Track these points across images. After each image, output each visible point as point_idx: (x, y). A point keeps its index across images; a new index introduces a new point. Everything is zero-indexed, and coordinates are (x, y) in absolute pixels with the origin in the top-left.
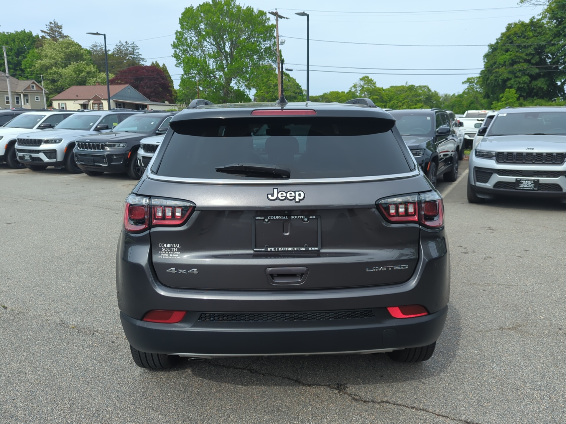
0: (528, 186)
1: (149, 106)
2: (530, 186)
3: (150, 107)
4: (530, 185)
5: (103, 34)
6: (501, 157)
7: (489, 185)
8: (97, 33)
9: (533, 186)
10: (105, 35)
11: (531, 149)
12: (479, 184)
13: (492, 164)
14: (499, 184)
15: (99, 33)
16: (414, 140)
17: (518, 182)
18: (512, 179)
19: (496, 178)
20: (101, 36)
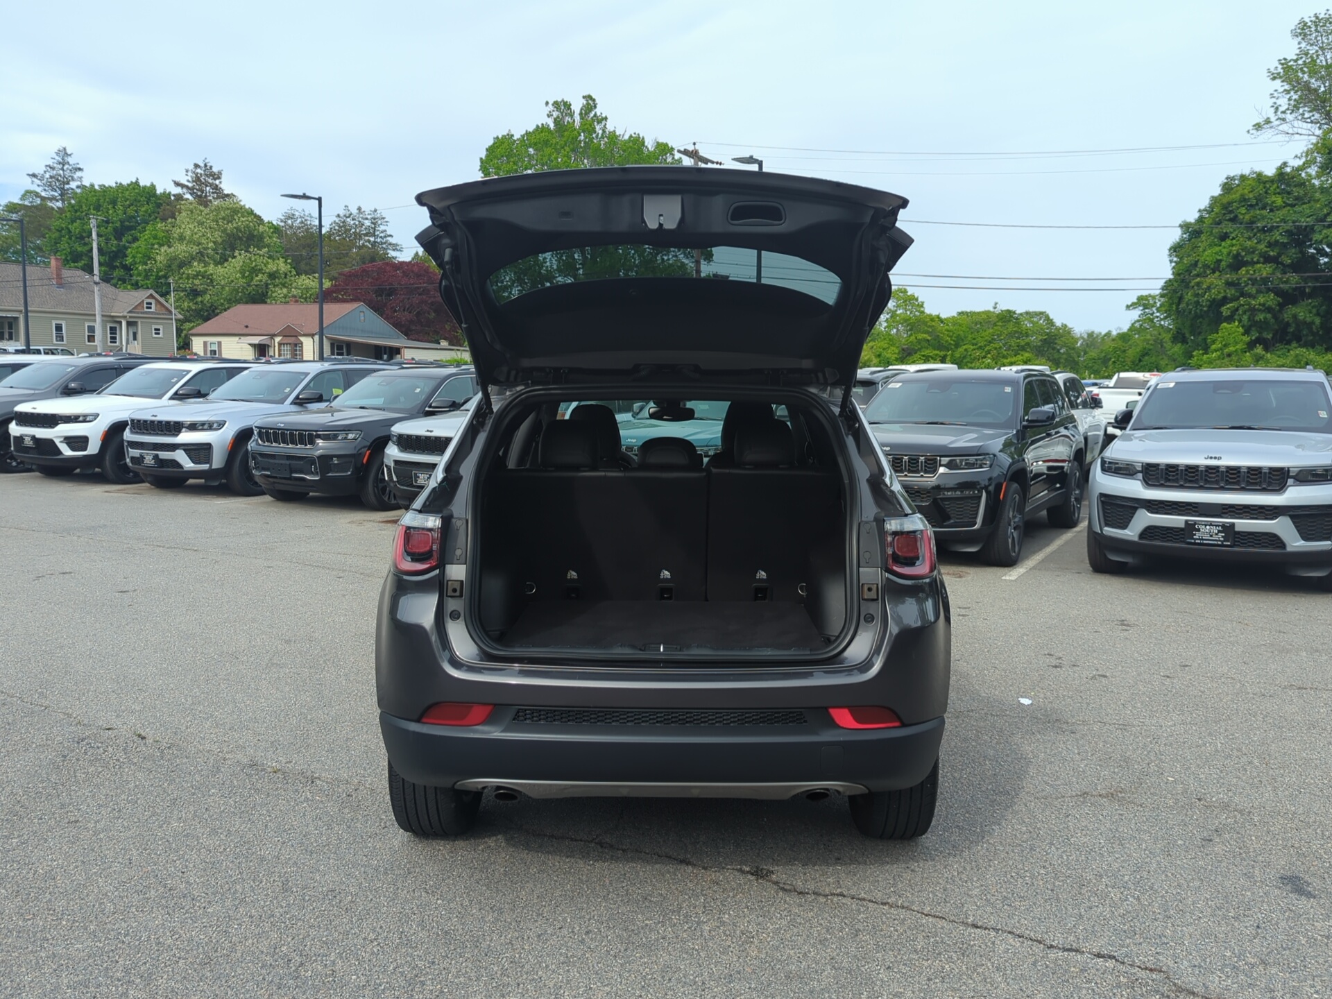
0: (1211, 536)
1: (406, 350)
2: (1215, 537)
3: (408, 354)
4: (1216, 534)
5: (317, 197)
6: (1155, 474)
7: (1131, 533)
8: (304, 194)
9: (1223, 537)
10: (320, 200)
11: (1215, 458)
12: (1109, 531)
13: (1134, 488)
14: (1149, 532)
15: (307, 194)
16: (975, 436)
17: (1191, 528)
18: (1177, 521)
19: (1144, 519)
20: (312, 200)
